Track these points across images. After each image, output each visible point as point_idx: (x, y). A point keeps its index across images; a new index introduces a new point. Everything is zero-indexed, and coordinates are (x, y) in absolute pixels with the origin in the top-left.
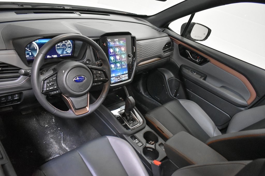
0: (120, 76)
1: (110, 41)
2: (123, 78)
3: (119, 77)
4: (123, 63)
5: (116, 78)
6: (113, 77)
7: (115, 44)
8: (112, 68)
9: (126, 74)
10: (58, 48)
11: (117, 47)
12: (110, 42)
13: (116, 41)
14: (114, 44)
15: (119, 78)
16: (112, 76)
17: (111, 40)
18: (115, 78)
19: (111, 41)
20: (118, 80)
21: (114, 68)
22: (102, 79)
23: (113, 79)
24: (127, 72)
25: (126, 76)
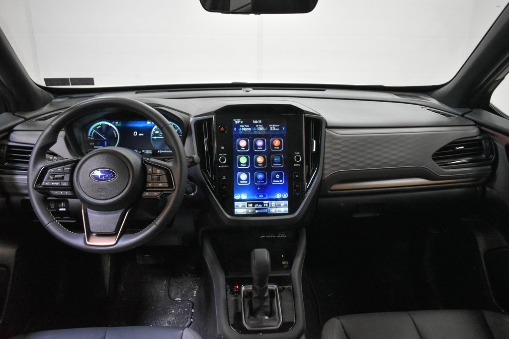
0: (264, 202)
1: (240, 124)
2: (271, 207)
3: (259, 204)
4: (273, 173)
5: (250, 203)
6: (240, 200)
7: (252, 131)
8: (240, 180)
9: (283, 199)
10: (155, 138)
11: (259, 136)
12: (241, 126)
13: (258, 124)
14: (250, 129)
15: (260, 206)
16: (237, 197)
17: (242, 122)
18: (248, 204)
19: (242, 124)
20: (257, 209)
21: (246, 182)
22: (161, 185)
23: (240, 206)
24: (286, 196)
25: (282, 205)
